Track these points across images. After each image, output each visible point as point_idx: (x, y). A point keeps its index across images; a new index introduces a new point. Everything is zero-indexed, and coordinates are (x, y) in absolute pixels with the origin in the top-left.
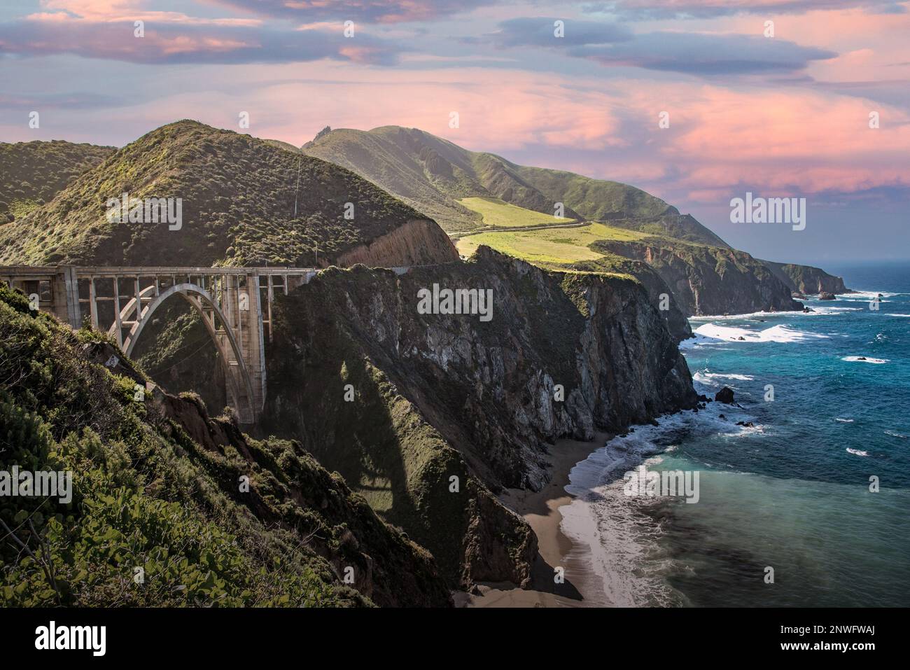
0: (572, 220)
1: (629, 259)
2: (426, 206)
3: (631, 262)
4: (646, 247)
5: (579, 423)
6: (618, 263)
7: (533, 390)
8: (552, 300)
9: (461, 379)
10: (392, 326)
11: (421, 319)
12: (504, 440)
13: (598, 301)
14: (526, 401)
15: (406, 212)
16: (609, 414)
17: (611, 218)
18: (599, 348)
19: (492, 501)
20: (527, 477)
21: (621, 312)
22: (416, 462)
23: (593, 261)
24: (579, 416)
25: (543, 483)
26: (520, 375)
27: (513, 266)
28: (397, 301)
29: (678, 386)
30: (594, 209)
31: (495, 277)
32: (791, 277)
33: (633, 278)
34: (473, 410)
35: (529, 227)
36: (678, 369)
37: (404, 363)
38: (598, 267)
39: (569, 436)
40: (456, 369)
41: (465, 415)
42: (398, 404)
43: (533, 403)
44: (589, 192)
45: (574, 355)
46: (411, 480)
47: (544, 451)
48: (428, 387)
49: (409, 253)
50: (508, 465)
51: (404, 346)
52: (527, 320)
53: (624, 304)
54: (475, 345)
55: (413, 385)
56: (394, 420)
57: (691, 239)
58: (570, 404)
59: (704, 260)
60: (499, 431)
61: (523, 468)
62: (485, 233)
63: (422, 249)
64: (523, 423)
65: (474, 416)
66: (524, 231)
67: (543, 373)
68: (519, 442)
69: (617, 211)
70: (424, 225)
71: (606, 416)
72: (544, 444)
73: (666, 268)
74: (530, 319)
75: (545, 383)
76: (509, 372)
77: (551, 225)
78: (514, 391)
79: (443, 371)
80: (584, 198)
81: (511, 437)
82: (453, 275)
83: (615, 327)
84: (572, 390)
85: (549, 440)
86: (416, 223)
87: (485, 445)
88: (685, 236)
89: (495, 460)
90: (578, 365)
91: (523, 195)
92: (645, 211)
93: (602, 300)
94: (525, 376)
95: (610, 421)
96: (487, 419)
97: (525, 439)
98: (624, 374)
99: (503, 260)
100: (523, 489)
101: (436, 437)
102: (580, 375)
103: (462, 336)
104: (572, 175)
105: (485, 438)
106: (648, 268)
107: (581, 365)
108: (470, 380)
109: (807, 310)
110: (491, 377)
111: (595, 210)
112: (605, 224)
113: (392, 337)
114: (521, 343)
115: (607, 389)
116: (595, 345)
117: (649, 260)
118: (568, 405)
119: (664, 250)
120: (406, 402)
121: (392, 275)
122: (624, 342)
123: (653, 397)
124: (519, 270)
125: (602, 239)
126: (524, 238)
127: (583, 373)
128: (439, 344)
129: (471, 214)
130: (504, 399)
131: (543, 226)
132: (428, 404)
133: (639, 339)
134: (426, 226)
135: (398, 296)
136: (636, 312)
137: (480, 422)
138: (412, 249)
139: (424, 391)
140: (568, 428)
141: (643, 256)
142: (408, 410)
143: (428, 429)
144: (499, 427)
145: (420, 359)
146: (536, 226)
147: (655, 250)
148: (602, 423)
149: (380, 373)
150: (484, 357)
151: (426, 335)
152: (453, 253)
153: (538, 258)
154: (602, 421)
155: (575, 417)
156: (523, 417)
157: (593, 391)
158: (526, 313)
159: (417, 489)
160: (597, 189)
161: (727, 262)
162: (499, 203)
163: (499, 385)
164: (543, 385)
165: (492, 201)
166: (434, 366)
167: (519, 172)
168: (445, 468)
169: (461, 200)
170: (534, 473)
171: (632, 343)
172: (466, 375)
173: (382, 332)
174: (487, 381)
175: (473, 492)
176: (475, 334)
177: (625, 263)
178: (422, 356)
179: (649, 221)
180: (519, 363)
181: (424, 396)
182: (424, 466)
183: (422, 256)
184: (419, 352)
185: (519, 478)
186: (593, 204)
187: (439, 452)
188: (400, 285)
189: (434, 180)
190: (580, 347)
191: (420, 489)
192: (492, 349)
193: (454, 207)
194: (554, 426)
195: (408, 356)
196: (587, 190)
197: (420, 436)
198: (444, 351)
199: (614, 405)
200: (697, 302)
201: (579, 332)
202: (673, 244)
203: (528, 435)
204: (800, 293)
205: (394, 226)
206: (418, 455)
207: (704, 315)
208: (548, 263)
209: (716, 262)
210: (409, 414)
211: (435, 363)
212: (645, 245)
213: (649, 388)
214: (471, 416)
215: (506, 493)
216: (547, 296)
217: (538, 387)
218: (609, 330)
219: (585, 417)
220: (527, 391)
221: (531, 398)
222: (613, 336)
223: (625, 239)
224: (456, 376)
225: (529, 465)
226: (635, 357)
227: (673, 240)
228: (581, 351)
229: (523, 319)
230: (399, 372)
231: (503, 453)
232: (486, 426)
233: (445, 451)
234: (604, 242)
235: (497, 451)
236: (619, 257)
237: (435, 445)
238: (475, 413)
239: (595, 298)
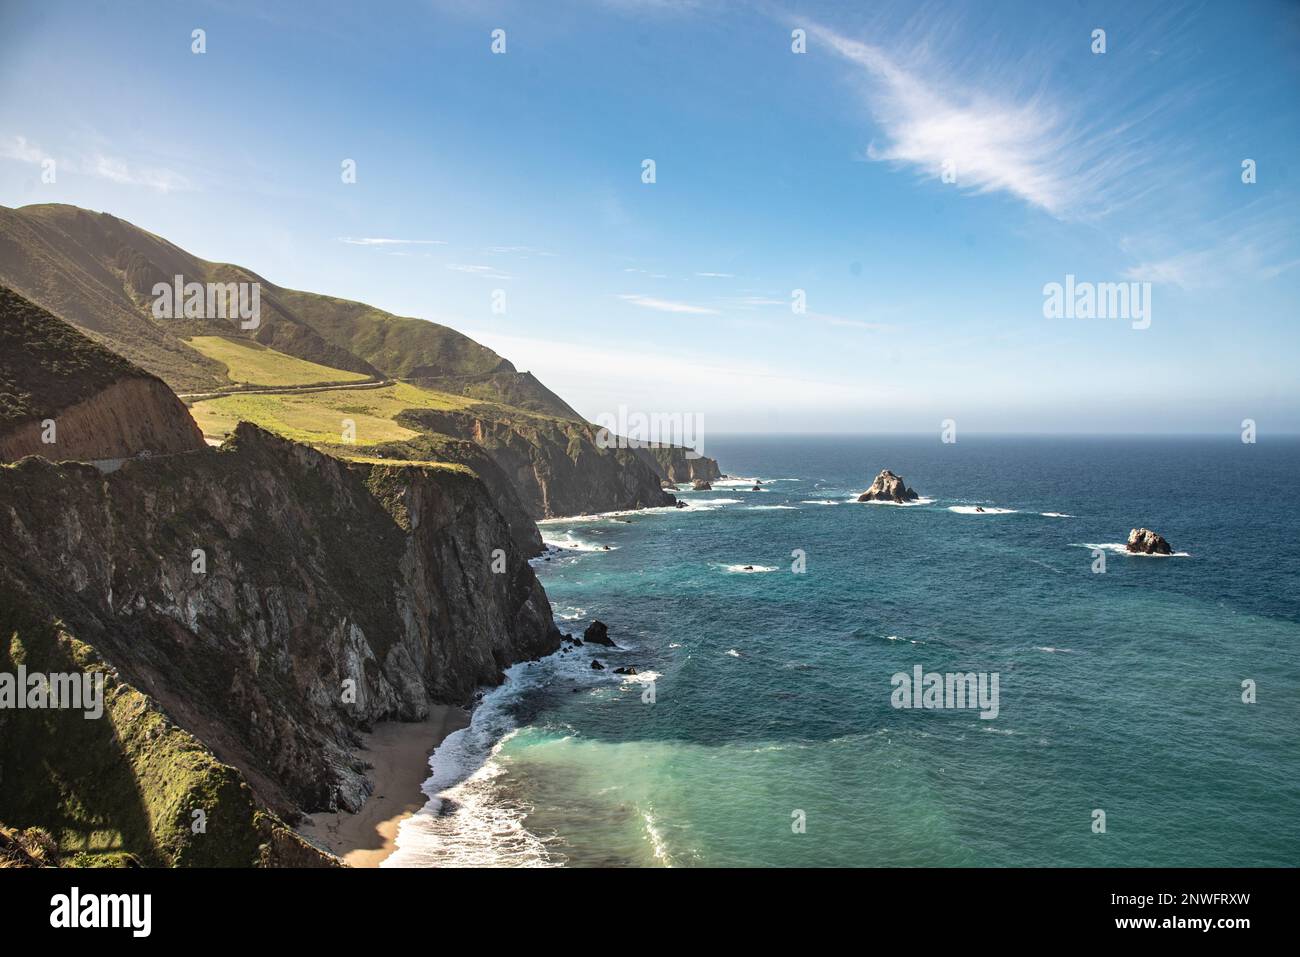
0: (367, 377)
1: (454, 439)
2: (130, 348)
3: (457, 443)
4: (475, 419)
5: (407, 694)
6: (440, 445)
7: (335, 650)
8: (354, 507)
9: (220, 644)
10: (99, 563)
11: (150, 549)
12: (298, 737)
13: (421, 507)
14: (325, 670)
15: (113, 365)
16: (445, 676)
17: (422, 376)
18: (426, 578)
19: (296, 842)
20: (338, 791)
21: (454, 521)
22: (164, 797)
23: (404, 442)
24: (405, 685)
25: (363, 797)
26: (314, 628)
27: (294, 456)
28: (104, 519)
29: (536, 625)
30: (398, 361)
31: (267, 474)
32: (659, 460)
33: (468, 470)
34: (247, 694)
35: (302, 387)
36: (535, 601)
37: (125, 626)
38: (412, 451)
39: (392, 716)
40: (212, 628)
41: (233, 703)
42: (122, 699)
43: (336, 671)
44: (390, 334)
45: (391, 592)
46: (157, 830)
47: (358, 745)
48: (168, 663)
49: (122, 435)
50: (308, 775)
51: (120, 598)
52: (319, 542)
53: (458, 509)
54: (241, 587)
55: (142, 663)
56: (119, 727)
57: (533, 408)
58: (390, 666)
59: (552, 439)
60: (290, 724)
61: (330, 777)
62: (234, 396)
63: (143, 428)
64: (322, 704)
65: (247, 703)
66: (296, 393)
67: (348, 623)
68: (318, 736)
69: (431, 365)
70: (146, 388)
71: (442, 680)
72: (356, 734)
73: (502, 450)
74: (324, 539)
75: (353, 638)
76: (297, 625)
77: (336, 384)
78: (306, 656)
79: (190, 632)
80: (382, 343)
81: (308, 730)
82: (199, 472)
83: (447, 545)
84: (392, 646)
85: (363, 726)
86: (131, 385)
87: (268, 748)
88: (524, 403)
89: (287, 771)
90: (399, 605)
91: (291, 336)
92: (470, 366)
93: (427, 505)
94: (323, 629)
95: (448, 687)
96: (270, 706)
97: (327, 729)
98: (463, 615)
99: (277, 446)
100: (334, 812)
101: (196, 749)
102: (403, 621)
103: (220, 573)
104: (362, 308)
105: (267, 737)
106: (482, 453)
107: (403, 605)
108: (236, 644)
109: (681, 505)
110: (269, 636)
111: (399, 363)
112: (414, 384)
113: (100, 582)
114: (313, 579)
115: (441, 639)
116: (421, 574)
117: (479, 438)
118: (388, 669)
119: (499, 424)
120: (138, 695)
121: (93, 474)
122: (461, 567)
123: (504, 644)
124: (303, 462)
125: (413, 407)
126: (296, 406)
127: (407, 618)
128: (181, 589)
129: (209, 364)
130: (291, 670)
131: (325, 386)
132: (171, 691)
133: (482, 561)
134: (149, 389)
135: (107, 510)
136: (475, 520)
137: (258, 712)
138: (126, 428)
139: (163, 670)
140: (391, 705)
141: (470, 434)
142: (143, 707)
143: (179, 737)
144: (290, 717)
145: (150, 615)
146: (313, 386)
147: (486, 424)
148: (437, 692)
149: (85, 649)
150: (257, 605)
151: (159, 575)
152: (195, 435)
153: (322, 438)
154: (438, 687)
155: (399, 687)
156: (321, 696)
157: (422, 644)
158: (317, 531)
159: (168, 844)
160: (402, 330)
161: (581, 441)
162: (253, 347)
163: (282, 647)
164: (350, 642)
165: (242, 344)
166: (176, 626)
167: (283, 298)
168: (216, 800)
169: (191, 340)
170: (348, 784)
171: (472, 566)
172: (229, 637)
173: (83, 574)
174: (263, 644)
175: (265, 831)
176: (240, 566)
177: (449, 444)
178: (153, 611)
179: (475, 380)
180: (311, 610)
181: (163, 679)
182: (179, 802)
183: (143, 439)
184: (148, 605)
185: (326, 793)
186: (396, 353)
187: (204, 773)
188: (108, 490)
189: (142, 304)
190: (400, 577)
191: (175, 843)
192: (267, 590)
193: (178, 351)
194: (369, 704)
195: (130, 612)
196: (388, 332)
197: (166, 750)
198: (190, 600)
199: (451, 661)
200: (545, 499)
201: (398, 556)
202: (511, 416)
203: (332, 724)
204: (670, 481)
205: (93, 389)
206: (165, 783)
207: (554, 517)
208: (338, 447)
209: (567, 441)
210: (144, 715)
211: (177, 621)
212: (473, 416)
213: (497, 631)
214: (243, 704)
215: (307, 822)
216: (348, 501)
217: (342, 646)
218: (439, 550)
219: (414, 685)
220: (325, 653)
221: (333, 663)
222: (445, 558)
223: (445, 408)
224: (213, 640)
225: (340, 771)
226: (477, 587)
227: (509, 409)
228: (403, 584)
229: (313, 540)
230: (118, 643)
231: (298, 758)
232: (267, 716)
233: (214, 770)
234: (416, 411)
235: (289, 756)
236: (441, 435)
237: (196, 764)
238: (249, 699)
239: (417, 502)
